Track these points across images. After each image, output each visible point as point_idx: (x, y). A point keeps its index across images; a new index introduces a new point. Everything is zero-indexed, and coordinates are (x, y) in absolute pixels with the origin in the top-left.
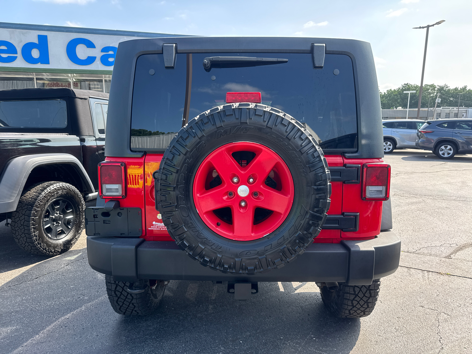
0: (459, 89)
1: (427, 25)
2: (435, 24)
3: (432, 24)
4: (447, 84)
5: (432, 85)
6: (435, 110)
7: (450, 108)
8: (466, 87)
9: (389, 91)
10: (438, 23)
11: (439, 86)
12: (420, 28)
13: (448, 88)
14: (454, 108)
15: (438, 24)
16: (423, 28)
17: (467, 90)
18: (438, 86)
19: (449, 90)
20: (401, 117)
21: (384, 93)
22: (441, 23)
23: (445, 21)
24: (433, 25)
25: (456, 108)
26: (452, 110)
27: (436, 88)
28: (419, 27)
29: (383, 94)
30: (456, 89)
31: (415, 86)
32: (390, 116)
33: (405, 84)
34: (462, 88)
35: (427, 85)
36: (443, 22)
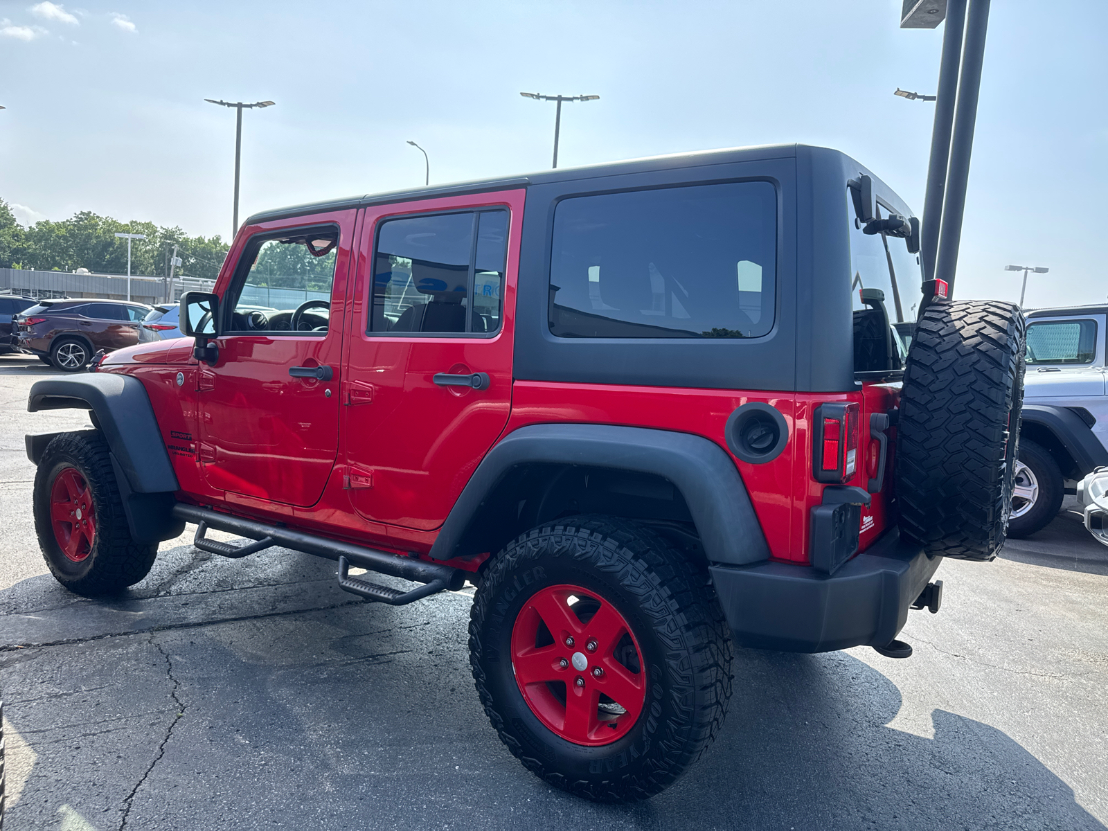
0: (206, 241)
1: (239, 103)
2: (255, 105)
4: (180, 227)
5: (148, 224)
6: (171, 282)
7: (198, 281)
8: (218, 239)
9: (43, 226)
10: (261, 103)
11: (164, 229)
12: (222, 103)
13: (183, 236)
14: (207, 281)
15: (260, 107)
16: (229, 105)
17: (222, 244)
18: (162, 227)
19: (186, 240)
20: (97, 294)
21: (30, 227)
22: (266, 106)
24: (250, 106)
25: (212, 282)
26: (205, 286)
27: (157, 231)
28: (219, 101)
29: (27, 229)
30: (200, 240)
31: (110, 221)
32: (69, 290)
33: (82, 213)
34: (211, 239)
35: (135, 222)
36: (270, 105)
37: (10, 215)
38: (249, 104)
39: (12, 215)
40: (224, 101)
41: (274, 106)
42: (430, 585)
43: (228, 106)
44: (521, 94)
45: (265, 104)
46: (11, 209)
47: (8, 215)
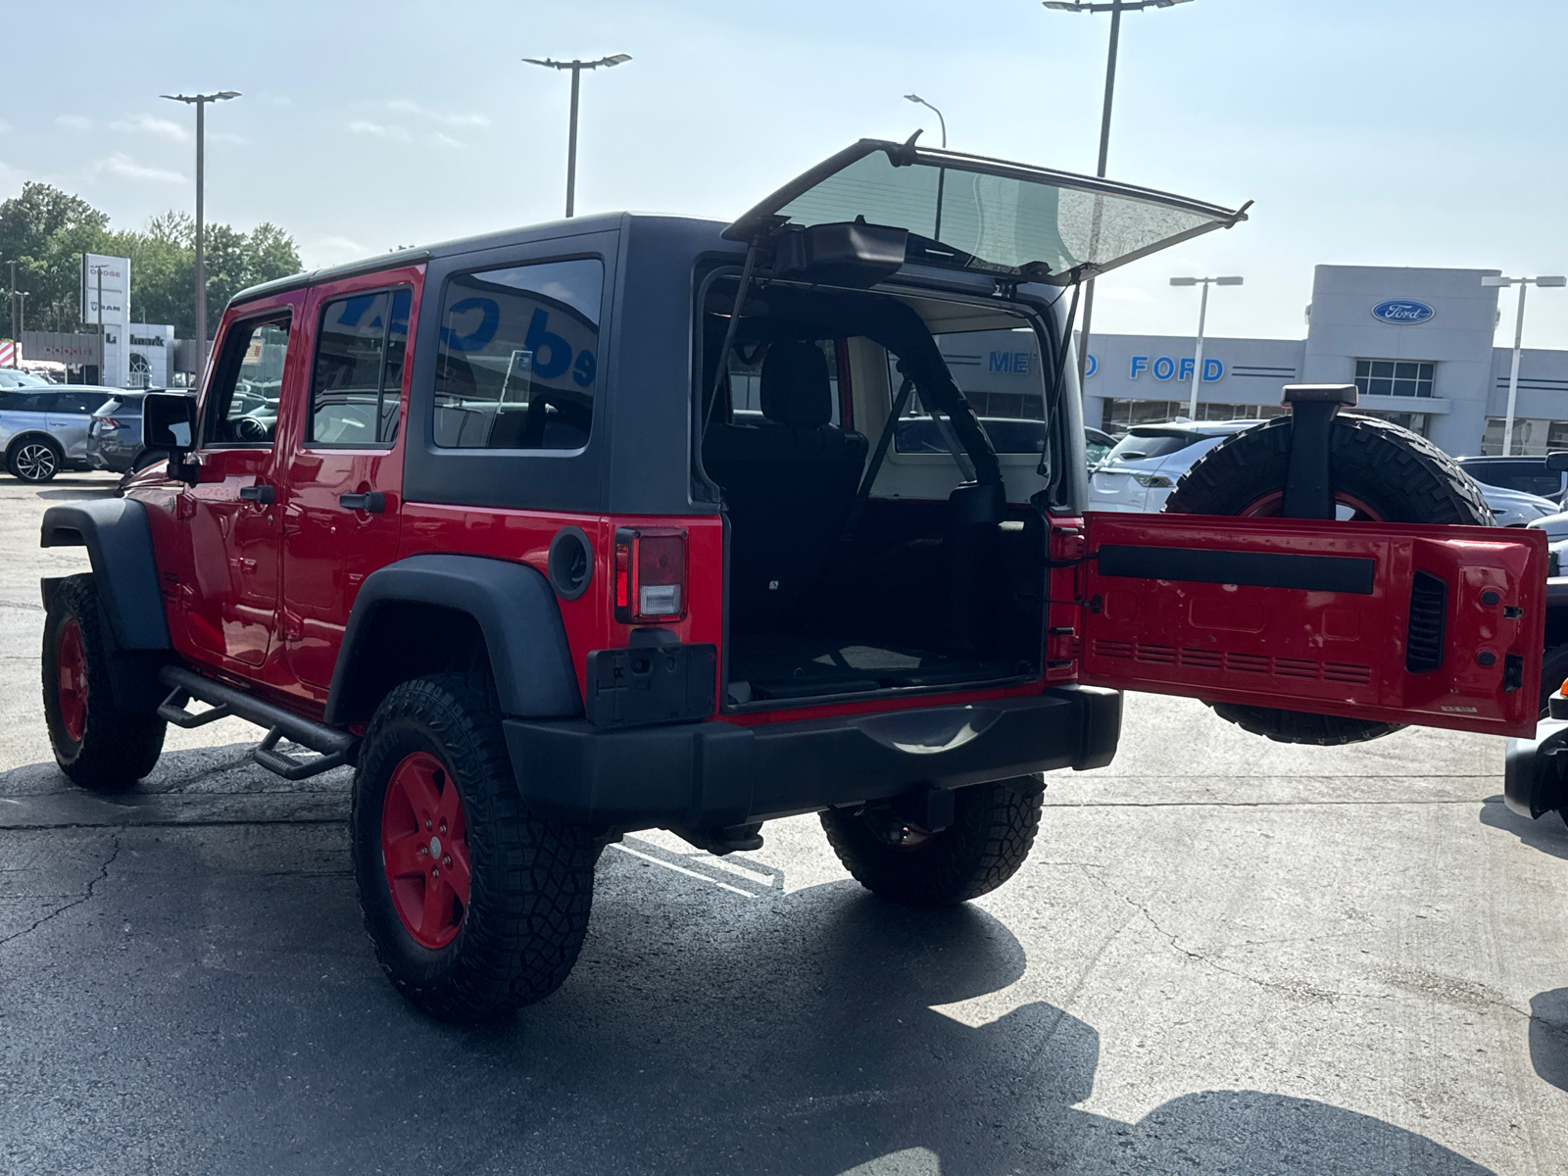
1: (575, 61)
2: (600, 63)
3: (590, 61)
10: (609, 59)
12: (548, 63)
15: (608, 66)
16: (560, 66)
23: (630, 58)
24: (593, 65)
28: (544, 60)
36: (623, 60)
37: (294, 256)
38: (591, 61)
39: (297, 256)
40: (552, 61)
41: (630, 61)
42: (329, 757)
43: (559, 68)
44: (1044, 3)
45: (615, 59)
46: (297, 247)
47: (290, 255)
